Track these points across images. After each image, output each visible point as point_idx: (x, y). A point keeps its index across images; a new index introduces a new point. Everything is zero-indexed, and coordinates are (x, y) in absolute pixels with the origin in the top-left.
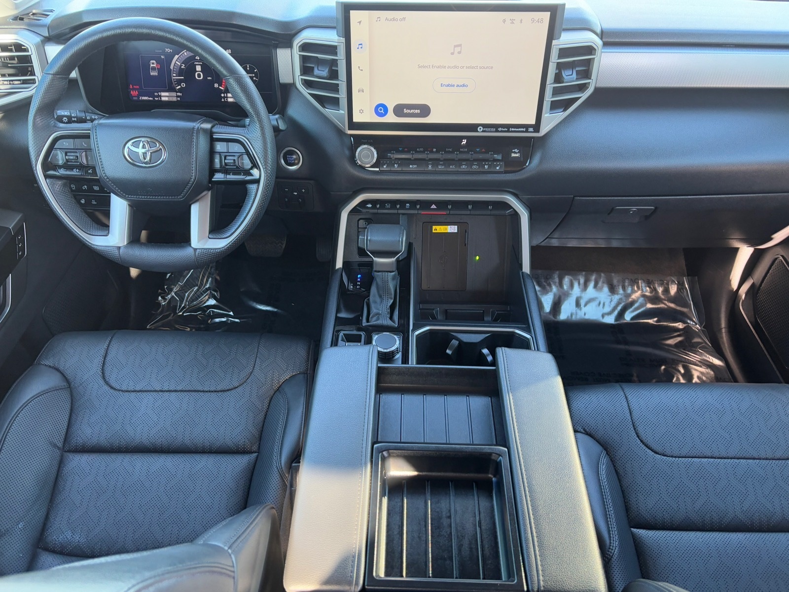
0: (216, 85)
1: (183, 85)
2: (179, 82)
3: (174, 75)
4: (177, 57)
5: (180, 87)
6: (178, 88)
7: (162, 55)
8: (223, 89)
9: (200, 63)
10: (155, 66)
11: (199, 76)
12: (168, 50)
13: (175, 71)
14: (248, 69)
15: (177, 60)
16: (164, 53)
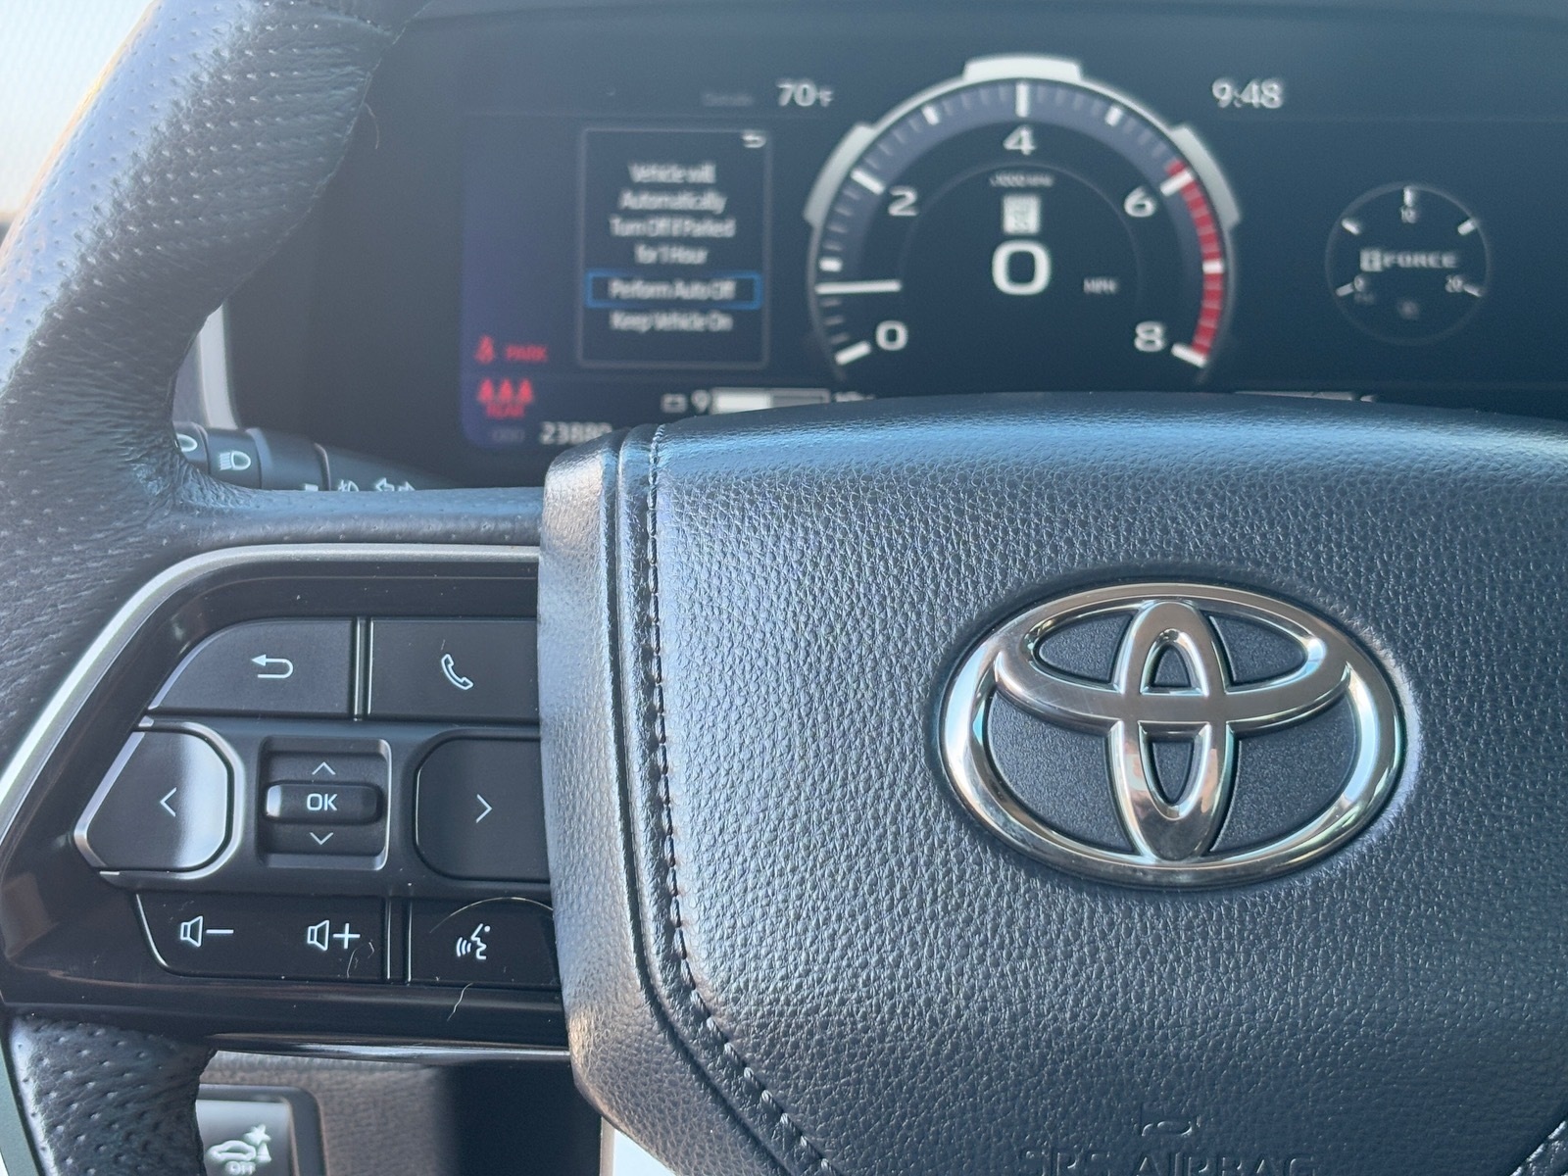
0: (1149, 337)
1: (892, 336)
2: (861, 317)
3: (831, 265)
4: (861, 136)
5: (861, 350)
6: (845, 357)
7: (754, 125)
8: (1197, 359)
9: (1036, 180)
11: (1021, 268)
12: (802, 93)
13: (838, 237)
14: (1409, 215)
15: (860, 162)
16: (767, 110)
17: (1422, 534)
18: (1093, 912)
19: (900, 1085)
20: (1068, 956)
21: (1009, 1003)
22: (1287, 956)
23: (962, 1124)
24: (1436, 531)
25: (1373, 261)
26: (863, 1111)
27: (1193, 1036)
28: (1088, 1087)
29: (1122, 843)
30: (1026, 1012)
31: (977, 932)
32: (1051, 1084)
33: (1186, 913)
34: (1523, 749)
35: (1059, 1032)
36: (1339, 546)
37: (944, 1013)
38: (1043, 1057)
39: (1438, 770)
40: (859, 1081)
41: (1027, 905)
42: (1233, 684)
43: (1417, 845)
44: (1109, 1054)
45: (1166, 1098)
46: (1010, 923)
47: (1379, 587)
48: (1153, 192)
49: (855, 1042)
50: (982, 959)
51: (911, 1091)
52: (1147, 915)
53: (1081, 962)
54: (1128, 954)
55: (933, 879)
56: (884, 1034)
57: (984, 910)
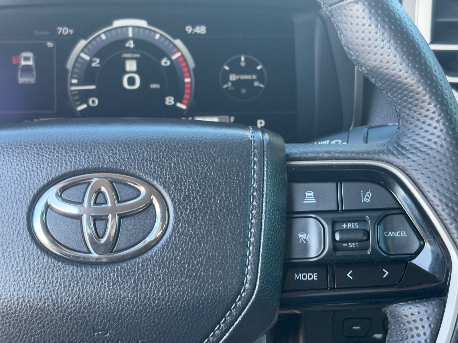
0: (170, 101)
1: (93, 102)
2: (84, 96)
3: (75, 81)
4: (82, 43)
5: (84, 106)
6: (80, 108)
7: (50, 40)
8: (184, 107)
9: (135, 55)
10: (31, 63)
11: (131, 81)
12: (64, 30)
13: (76, 73)
14: (243, 64)
15: (82, 51)
16: (54, 36)
17: (174, 157)
18: (77, 272)
19: (22, 326)
20: (70, 285)
21: (52, 300)
22: (134, 281)
23: (41, 336)
24: (178, 155)
25: (233, 77)
26: (12, 334)
27: (107, 306)
28: (77, 323)
29: (86, 250)
30: (57, 302)
31: (43, 279)
32: (66, 323)
33: (105, 270)
34: (202, 217)
35: (67, 307)
36: (150, 161)
37: (33, 304)
38: (63, 315)
39: (178, 225)
40: (10, 325)
41: (57, 271)
42: (119, 202)
43: (172, 247)
44: (83, 313)
45: (101, 325)
46: (53, 276)
47: (161, 172)
48: (169, 59)
49: (8, 314)
50: (44, 287)
51: (25, 327)
52: (93, 271)
53: (74, 286)
54: (88, 283)
55: (29, 264)
56: (16, 311)
57: (45, 273)
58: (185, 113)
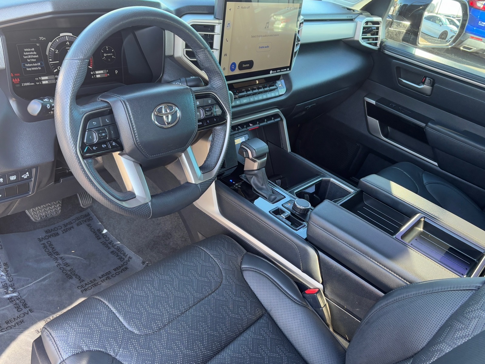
2: (55, 66)
3: (51, 60)
4: (50, 44)
6: (55, 71)
7: (37, 43)
8: (91, 68)
12: (42, 38)
13: (50, 56)
14: (107, 49)
15: (51, 47)
16: (39, 41)
25: (105, 55)
58: (92, 70)
